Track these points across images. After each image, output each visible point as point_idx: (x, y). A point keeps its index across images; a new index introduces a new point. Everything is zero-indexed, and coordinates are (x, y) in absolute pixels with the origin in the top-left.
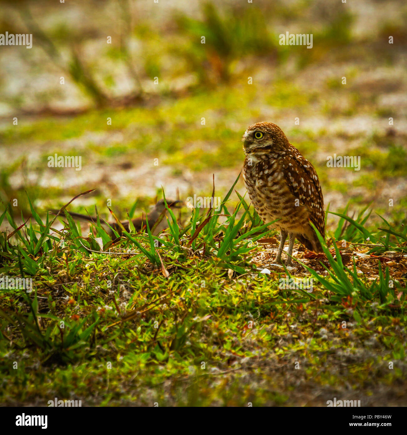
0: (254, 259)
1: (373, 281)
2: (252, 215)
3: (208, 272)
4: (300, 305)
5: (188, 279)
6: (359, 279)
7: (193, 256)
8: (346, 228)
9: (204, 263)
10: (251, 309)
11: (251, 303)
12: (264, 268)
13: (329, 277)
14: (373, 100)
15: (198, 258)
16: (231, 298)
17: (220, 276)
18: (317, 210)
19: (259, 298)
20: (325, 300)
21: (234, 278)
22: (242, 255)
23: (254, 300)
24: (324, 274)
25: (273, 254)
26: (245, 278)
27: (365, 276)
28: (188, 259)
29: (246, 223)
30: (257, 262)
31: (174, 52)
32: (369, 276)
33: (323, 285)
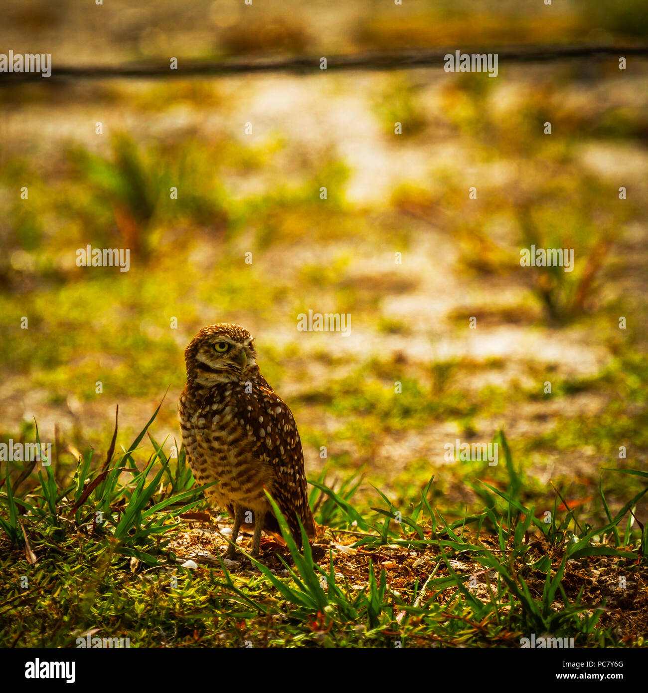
0: (173, 545)
1: (360, 590)
2: (173, 474)
3: (98, 559)
4: (241, 621)
5: (66, 568)
6: (338, 587)
7: (76, 533)
8: (321, 505)
9: (93, 545)
10: (163, 623)
11: (164, 612)
12: (187, 559)
13: (291, 580)
14: (374, 304)
15: (83, 536)
16: (133, 603)
17: (116, 567)
18: (289, 477)
19: (177, 607)
20: (281, 616)
21: (139, 573)
22: (154, 537)
23: (169, 609)
24: (283, 576)
25: (204, 539)
26: (156, 572)
27: (347, 582)
28: (68, 538)
29: (164, 486)
30: (178, 549)
31: (64, 209)
32: (354, 582)
33: (279, 593)
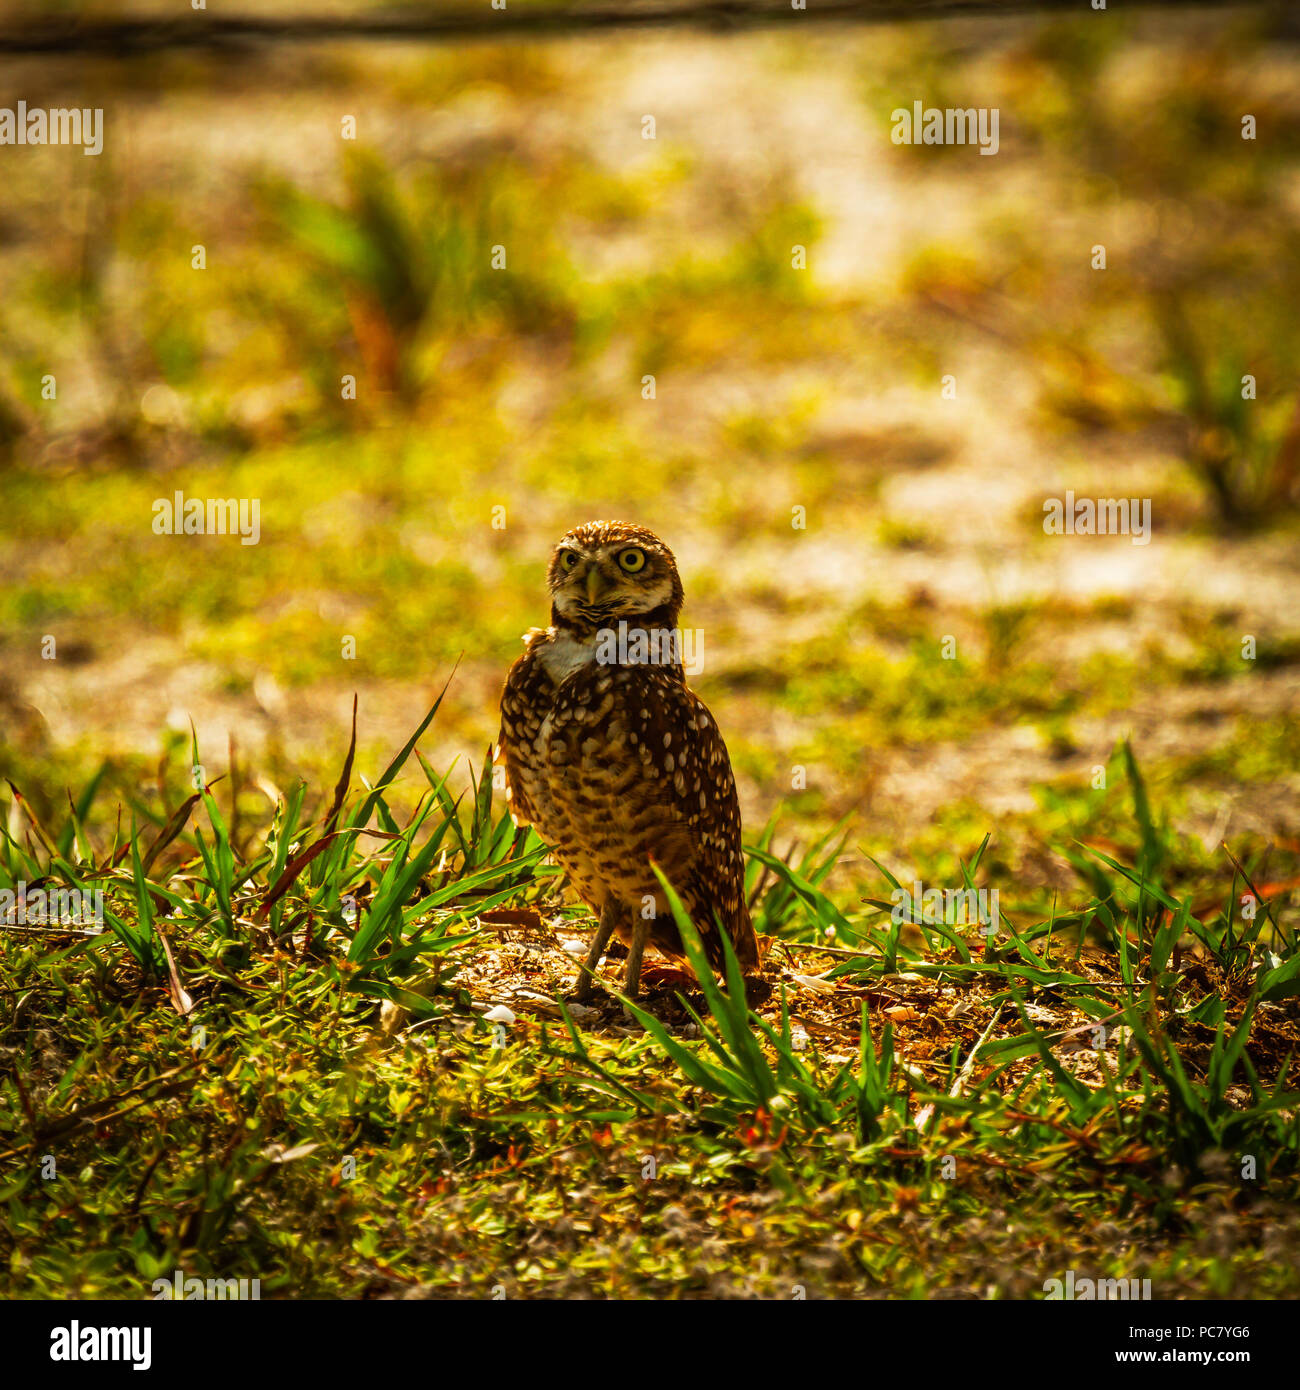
0: (466, 975)
1: (841, 1064)
2: (467, 833)
3: (315, 1005)
4: (603, 1127)
5: (252, 1022)
6: (797, 1058)
7: (271, 951)
8: (764, 893)
9: (306, 976)
10: (447, 1132)
11: (448, 1110)
12: (495, 1003)
13: (702, 1046)
14: (871, 489)
15: (287, 958)
16: (386, 1092)
17: (352, 1020)
18: (718, 855)
19: (475, 1099)
20: (684, 1116)
21: (399, 1031)
22: (428, 959)
23: (459, 1104)
24: (687, 1037)
25: (528, 962)
26: (433, 1029)
27: (815, 1049)
28: (254, 962)
29: (448, 857)
30: (476, 983)
31: (250, 302)
32: (829, 1049)
33: (679, 1070)
